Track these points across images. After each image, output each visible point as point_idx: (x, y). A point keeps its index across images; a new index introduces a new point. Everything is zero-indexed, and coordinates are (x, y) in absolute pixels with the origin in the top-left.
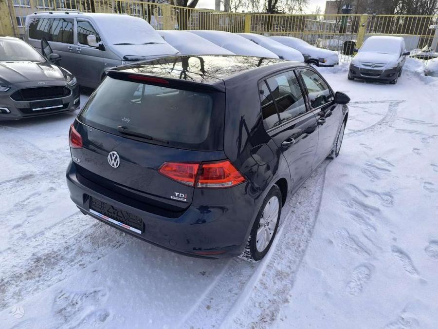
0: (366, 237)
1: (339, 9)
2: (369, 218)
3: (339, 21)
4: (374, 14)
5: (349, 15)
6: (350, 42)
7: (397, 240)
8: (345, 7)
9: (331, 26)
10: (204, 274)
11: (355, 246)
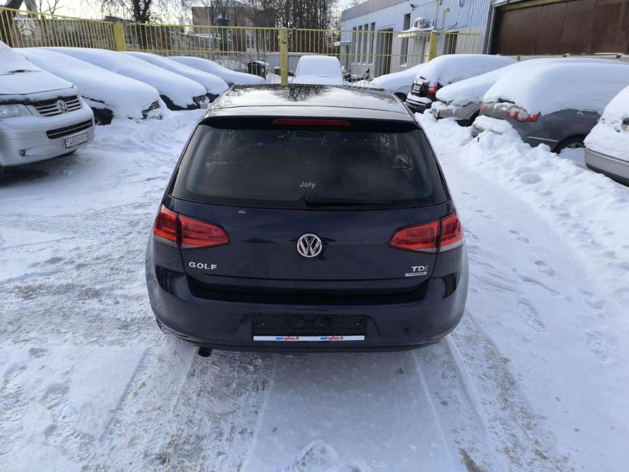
0: (492, 274)
1: (212, 19)
2: (476, 257)
3: (217, 36)
4: (295, 28)
5: (227, 27)
6: (254, 63)
7: (517, 270)
8: (220, 17)
9: (207, 42)
10: (401, 371)
11: (494, 288)
